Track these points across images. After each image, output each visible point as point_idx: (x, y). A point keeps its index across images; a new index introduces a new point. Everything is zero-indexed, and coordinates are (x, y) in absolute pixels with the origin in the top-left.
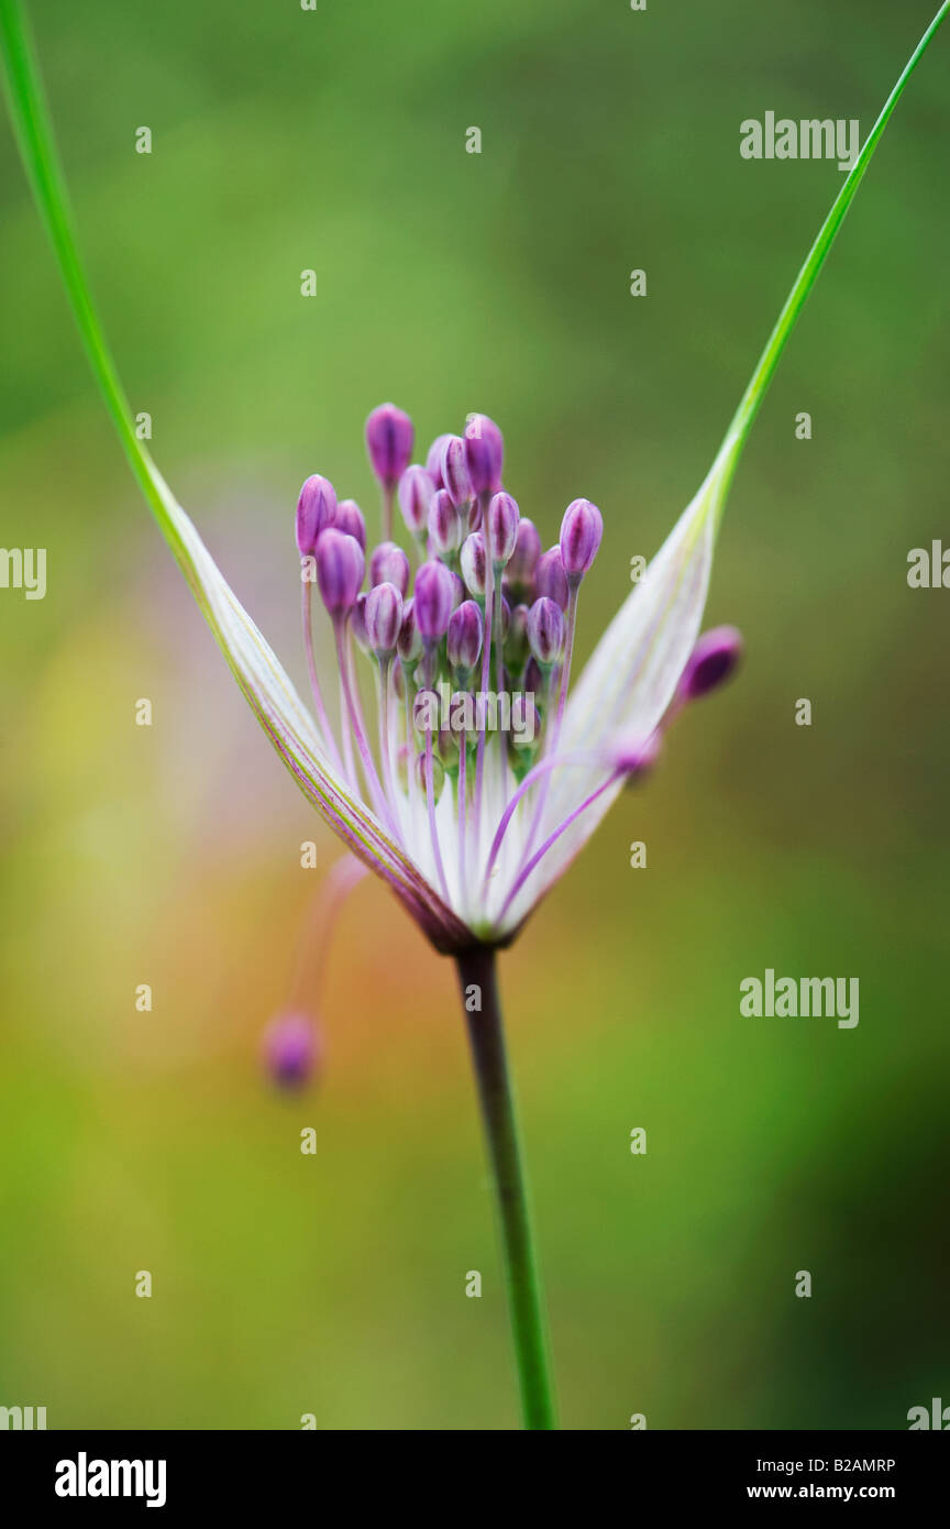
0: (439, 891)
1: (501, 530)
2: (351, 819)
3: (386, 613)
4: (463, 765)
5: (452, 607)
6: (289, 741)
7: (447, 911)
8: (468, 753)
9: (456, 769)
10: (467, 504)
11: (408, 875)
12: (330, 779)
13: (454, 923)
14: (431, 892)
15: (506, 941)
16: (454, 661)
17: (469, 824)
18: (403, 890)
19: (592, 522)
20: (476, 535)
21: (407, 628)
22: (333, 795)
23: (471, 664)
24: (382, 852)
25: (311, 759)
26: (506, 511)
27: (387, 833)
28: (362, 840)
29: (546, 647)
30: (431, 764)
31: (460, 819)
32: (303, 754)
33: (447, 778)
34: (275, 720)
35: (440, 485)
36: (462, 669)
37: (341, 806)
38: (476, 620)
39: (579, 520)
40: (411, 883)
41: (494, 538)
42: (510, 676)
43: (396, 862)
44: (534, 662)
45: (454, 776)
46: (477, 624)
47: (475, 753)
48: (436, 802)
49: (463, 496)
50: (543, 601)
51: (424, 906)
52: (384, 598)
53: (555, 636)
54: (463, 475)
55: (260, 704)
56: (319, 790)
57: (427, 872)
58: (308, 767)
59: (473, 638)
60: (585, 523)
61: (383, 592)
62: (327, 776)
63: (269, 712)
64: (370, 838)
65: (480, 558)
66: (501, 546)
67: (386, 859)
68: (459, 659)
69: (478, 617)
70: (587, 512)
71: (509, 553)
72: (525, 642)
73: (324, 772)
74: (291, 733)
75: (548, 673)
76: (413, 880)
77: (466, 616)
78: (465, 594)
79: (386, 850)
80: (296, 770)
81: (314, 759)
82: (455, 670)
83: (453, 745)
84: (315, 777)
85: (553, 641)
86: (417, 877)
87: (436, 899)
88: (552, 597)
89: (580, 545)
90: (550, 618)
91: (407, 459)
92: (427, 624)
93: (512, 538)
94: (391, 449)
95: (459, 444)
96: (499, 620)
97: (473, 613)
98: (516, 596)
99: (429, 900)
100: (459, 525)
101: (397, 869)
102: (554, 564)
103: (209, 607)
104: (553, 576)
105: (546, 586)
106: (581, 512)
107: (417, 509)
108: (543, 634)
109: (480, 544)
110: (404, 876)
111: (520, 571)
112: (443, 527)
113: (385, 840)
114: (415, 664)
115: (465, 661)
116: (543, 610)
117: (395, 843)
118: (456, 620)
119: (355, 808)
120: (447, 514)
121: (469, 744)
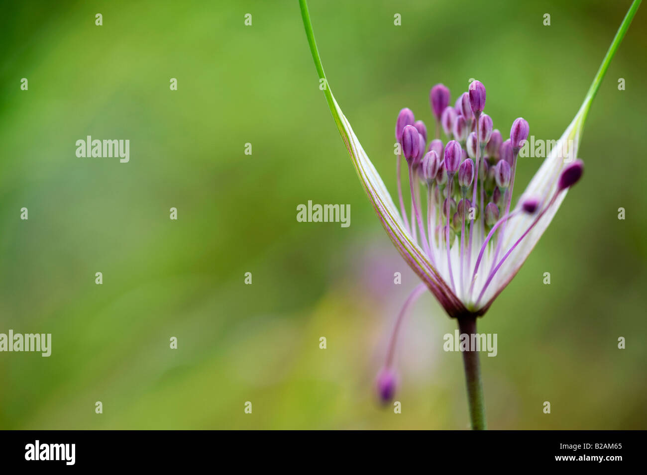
0: (451, 287)
1: (484, 129)
2: (412, 252)
3: (432, 162)
4: (463, 229)
5: (461, 160)
6: (386, 217)
7: (454, 296)
8: (466, 225)
9: (460, 233)
10: (470, 121)
11: (437, 279)
12: (403, 234)
13: (456, 301)
14: (447, 287)
15: (481, 312)
16: (461, 184)
17: (465, 257)
18: (434, 287)
19: (524, 126)
20: (474, 133)
21: (441, 170)
22: (404, 241)
23: (468, 185)
24: (426, 268)
25: (395, 224)
26: (487, 122)
27: (428, 259)
28: (417, 262)
29: (502, 180)
30: (449, 230)
31: (461, 254)
32: (392, 222)
33: (457, 238)
34: (380, 207)
35: (459, 114)
36: (464, 187)
37: (408, 246)
38: (471, 166)
39: (519, 126)
40: (438, 283)
41: (481, 133)
42: (487, 196)
43: (432, 273)
44: (497, 188)
45: (460, 236)
46: (471, 168)
47: (469, 225)
48: (451, 247)
49: (469, 117)
50: (503, 161)
51: (444, 294)
52: (431, 156)
53: (507, 176)
54: (469, 107)
55: (374, 200)
56: (398, 238)
57: (446, 277)
58: (394, 228)
59: (470, 174)
60: (521, 127)
61: (431, 154)
62: (402, 232)
63: (378, 203)
64: (421, 261)
65: (474, 142)
66: (484, 136)
67: (427, 271)
68: (463, 183)
69: (472, 165)
70: (522, 123)
71: (487, 140)
72: (494, 181)
73: (401, 230)
74: (387, 213)
75: (503, 192)
76: (439, 282)
77: (467, 164)
78: (468, 157)
79: (427, 267)
80: (389, 230)
81: (397, 224)
82: (462, 188)
83: (459, 221)
84: (397, 233)
85: (505, 178)
86: (440, 280)
87: (449, 290)
88: (506, 160)
89: (519, 136)
90: (505, 168)
91: (446, 106)
92: (449, 166)
93: (489, 133)
94: (440, 103)
95: (467, 95)
96: (482, 169)
97: (470, 163)
98: (491, 162)
99: (446, 291)
100: (467, 130)
101: (432, 276)
102: (508, 146)
103: (355, 157)
104: (507, 151)
105: (504, 155)
106: (520, 122)
107: (449, 124)
108: (501, 175)
109: (475, 136)
110: (435, 279)
111: (493, 152)
112: (459, 130)
113: (427, 262)
114: (444, 186)
115: (466, 183)
116: (502, 165)
117: (431, 263)
118: (462, 166)
119: (414, 247)
120: (462, 125)
121: (466, 221)
